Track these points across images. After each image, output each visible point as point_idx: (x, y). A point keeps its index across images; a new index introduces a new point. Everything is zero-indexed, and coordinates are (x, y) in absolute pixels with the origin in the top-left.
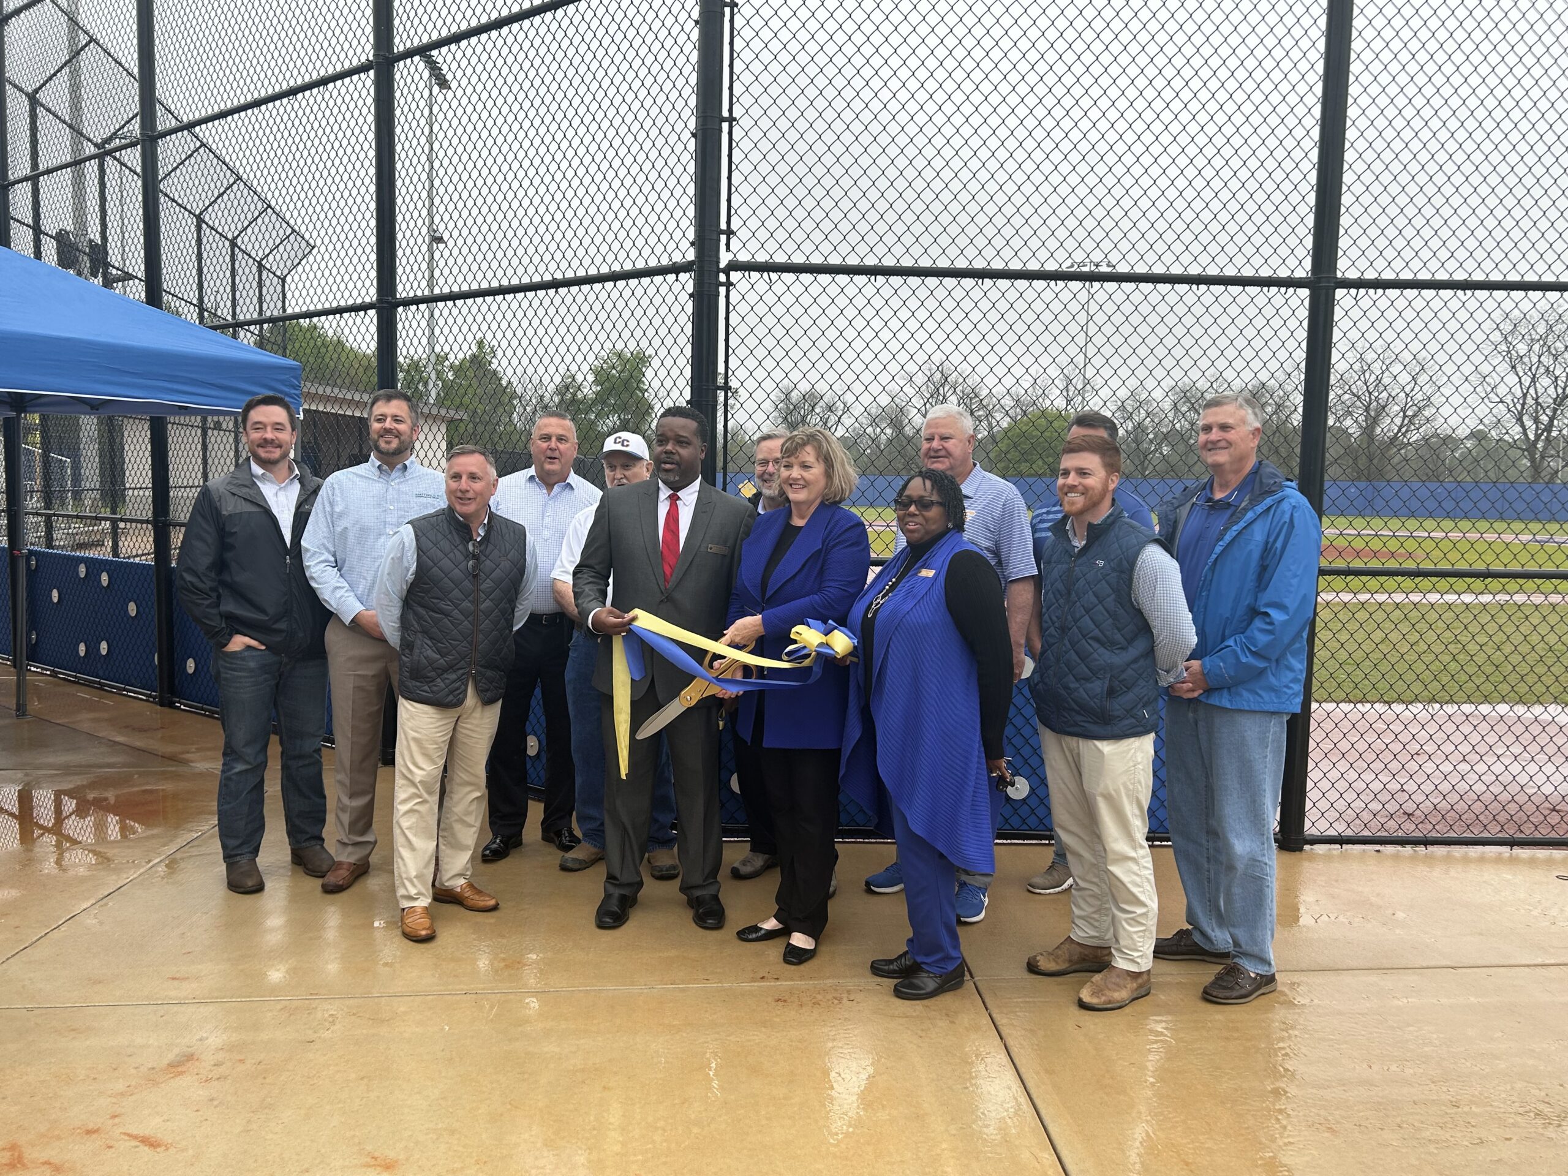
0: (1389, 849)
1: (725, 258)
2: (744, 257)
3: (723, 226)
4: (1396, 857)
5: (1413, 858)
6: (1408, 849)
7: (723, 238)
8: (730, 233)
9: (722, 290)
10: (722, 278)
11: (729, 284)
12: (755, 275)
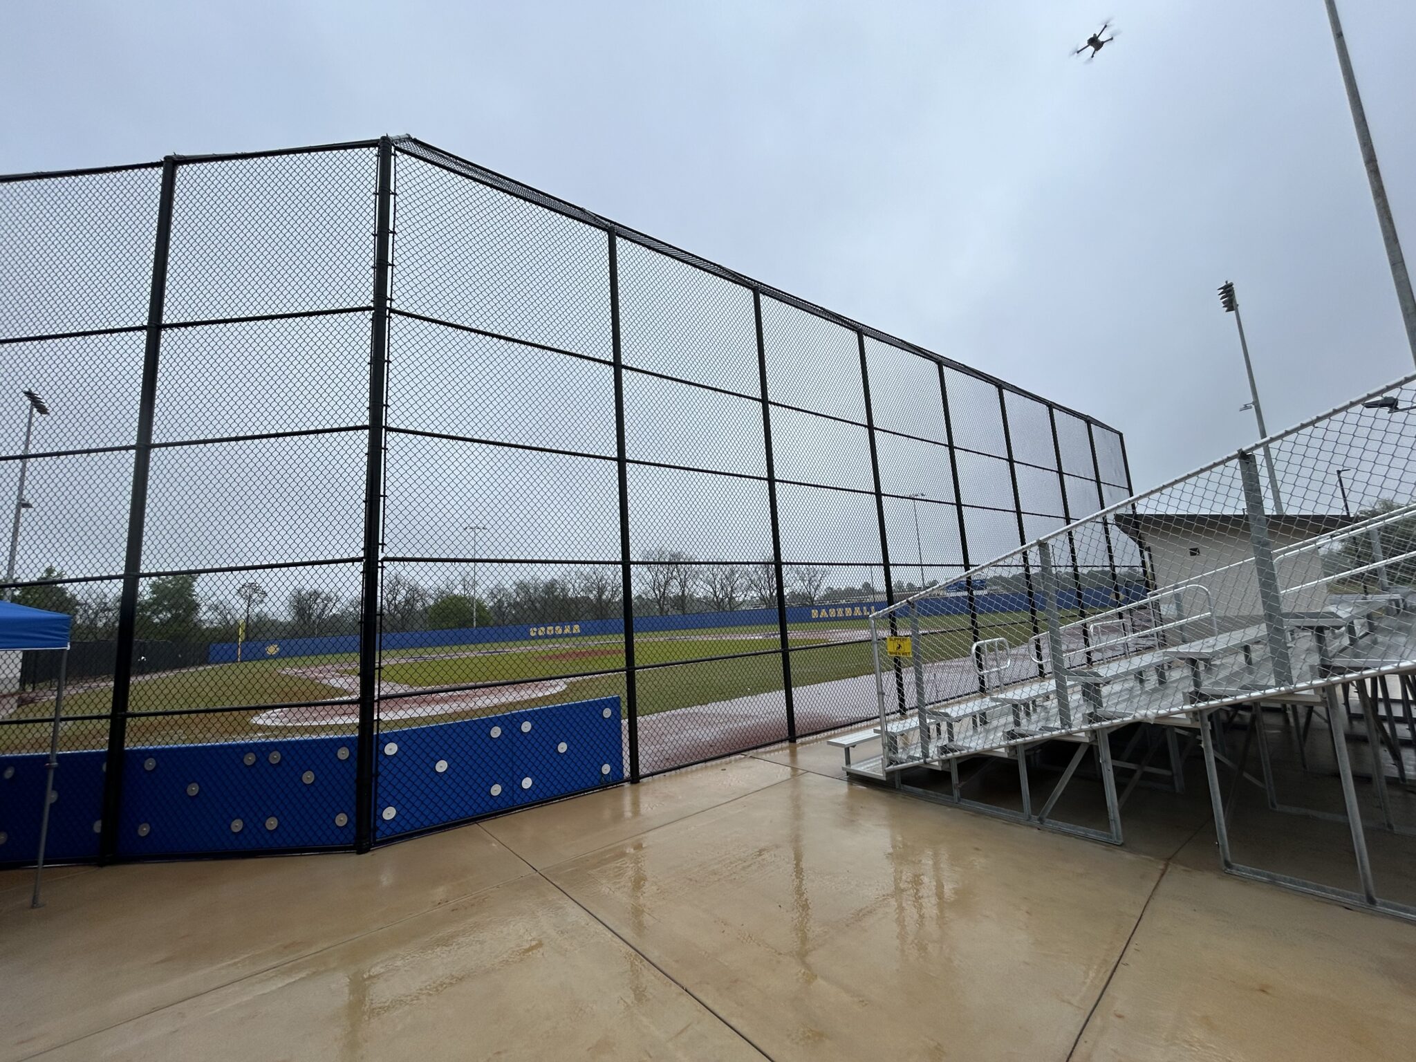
0: (667, 774)
1: (381, 556)
2: (391, 555)
3: (380, 542)
4: (670, 776)
5: (676, 775)
6: (673, 772)
7: (380, 547)
8: (383, 544)
9: (380, 570)
10: (380, 564)
11: (383, 567)
12: (397, 563)
